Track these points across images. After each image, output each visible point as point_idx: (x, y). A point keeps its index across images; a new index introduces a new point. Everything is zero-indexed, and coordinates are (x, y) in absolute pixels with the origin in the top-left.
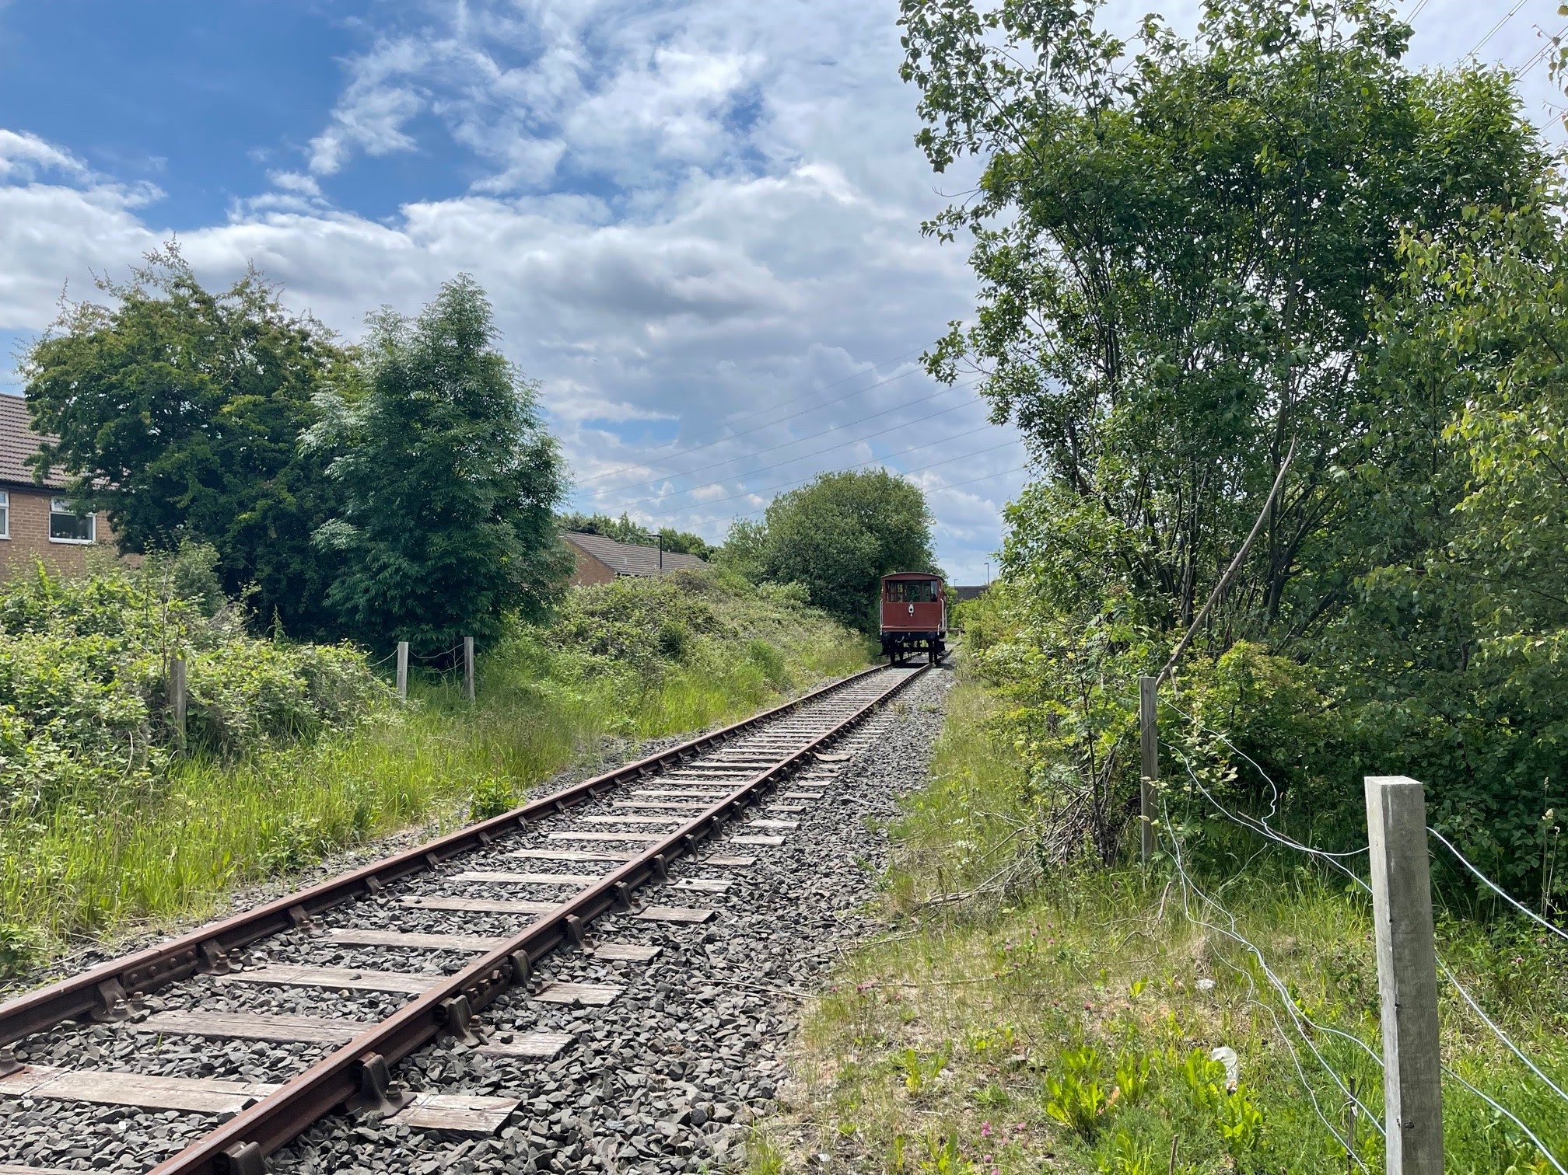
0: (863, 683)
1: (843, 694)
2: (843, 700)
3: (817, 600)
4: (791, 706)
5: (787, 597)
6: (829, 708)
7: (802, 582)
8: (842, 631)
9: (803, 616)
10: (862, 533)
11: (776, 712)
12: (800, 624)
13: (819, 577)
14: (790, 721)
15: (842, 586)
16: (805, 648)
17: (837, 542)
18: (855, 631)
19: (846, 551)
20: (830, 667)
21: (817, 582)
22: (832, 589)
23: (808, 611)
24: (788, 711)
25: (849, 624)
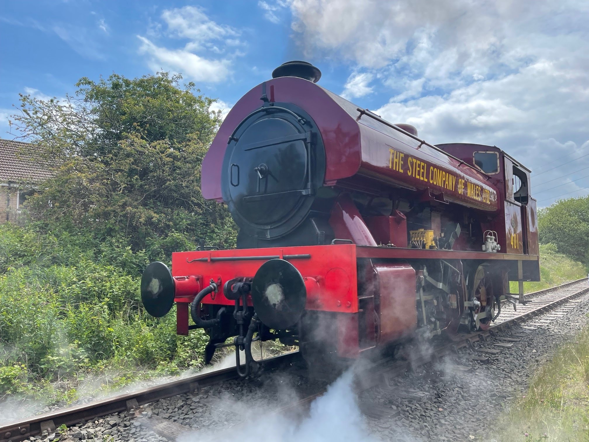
0: (584, 282)
1: (577, 285)
2: (576, 287)
3: (561, 250)
4: (556, 288)
5: (547, 249)
6: (571, 289)
7: (553, 243)
8: (573, 262)
9: (555, 256)
10: (580, 223)
11: (551, 289)
12: (555, 260)
13: (561, 241)
14: (556, 292)
15: (572, 245)
16: (557, 269)
17: (569, 227)
18: (580, 263)
19: (573, 230)
20: (569, 276)
21: (560, 243)
22: (567, 246)
23: (558, 255)
24: (555, 289)
25: (576, 260)
